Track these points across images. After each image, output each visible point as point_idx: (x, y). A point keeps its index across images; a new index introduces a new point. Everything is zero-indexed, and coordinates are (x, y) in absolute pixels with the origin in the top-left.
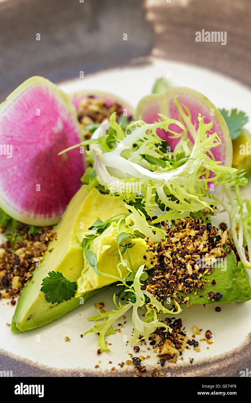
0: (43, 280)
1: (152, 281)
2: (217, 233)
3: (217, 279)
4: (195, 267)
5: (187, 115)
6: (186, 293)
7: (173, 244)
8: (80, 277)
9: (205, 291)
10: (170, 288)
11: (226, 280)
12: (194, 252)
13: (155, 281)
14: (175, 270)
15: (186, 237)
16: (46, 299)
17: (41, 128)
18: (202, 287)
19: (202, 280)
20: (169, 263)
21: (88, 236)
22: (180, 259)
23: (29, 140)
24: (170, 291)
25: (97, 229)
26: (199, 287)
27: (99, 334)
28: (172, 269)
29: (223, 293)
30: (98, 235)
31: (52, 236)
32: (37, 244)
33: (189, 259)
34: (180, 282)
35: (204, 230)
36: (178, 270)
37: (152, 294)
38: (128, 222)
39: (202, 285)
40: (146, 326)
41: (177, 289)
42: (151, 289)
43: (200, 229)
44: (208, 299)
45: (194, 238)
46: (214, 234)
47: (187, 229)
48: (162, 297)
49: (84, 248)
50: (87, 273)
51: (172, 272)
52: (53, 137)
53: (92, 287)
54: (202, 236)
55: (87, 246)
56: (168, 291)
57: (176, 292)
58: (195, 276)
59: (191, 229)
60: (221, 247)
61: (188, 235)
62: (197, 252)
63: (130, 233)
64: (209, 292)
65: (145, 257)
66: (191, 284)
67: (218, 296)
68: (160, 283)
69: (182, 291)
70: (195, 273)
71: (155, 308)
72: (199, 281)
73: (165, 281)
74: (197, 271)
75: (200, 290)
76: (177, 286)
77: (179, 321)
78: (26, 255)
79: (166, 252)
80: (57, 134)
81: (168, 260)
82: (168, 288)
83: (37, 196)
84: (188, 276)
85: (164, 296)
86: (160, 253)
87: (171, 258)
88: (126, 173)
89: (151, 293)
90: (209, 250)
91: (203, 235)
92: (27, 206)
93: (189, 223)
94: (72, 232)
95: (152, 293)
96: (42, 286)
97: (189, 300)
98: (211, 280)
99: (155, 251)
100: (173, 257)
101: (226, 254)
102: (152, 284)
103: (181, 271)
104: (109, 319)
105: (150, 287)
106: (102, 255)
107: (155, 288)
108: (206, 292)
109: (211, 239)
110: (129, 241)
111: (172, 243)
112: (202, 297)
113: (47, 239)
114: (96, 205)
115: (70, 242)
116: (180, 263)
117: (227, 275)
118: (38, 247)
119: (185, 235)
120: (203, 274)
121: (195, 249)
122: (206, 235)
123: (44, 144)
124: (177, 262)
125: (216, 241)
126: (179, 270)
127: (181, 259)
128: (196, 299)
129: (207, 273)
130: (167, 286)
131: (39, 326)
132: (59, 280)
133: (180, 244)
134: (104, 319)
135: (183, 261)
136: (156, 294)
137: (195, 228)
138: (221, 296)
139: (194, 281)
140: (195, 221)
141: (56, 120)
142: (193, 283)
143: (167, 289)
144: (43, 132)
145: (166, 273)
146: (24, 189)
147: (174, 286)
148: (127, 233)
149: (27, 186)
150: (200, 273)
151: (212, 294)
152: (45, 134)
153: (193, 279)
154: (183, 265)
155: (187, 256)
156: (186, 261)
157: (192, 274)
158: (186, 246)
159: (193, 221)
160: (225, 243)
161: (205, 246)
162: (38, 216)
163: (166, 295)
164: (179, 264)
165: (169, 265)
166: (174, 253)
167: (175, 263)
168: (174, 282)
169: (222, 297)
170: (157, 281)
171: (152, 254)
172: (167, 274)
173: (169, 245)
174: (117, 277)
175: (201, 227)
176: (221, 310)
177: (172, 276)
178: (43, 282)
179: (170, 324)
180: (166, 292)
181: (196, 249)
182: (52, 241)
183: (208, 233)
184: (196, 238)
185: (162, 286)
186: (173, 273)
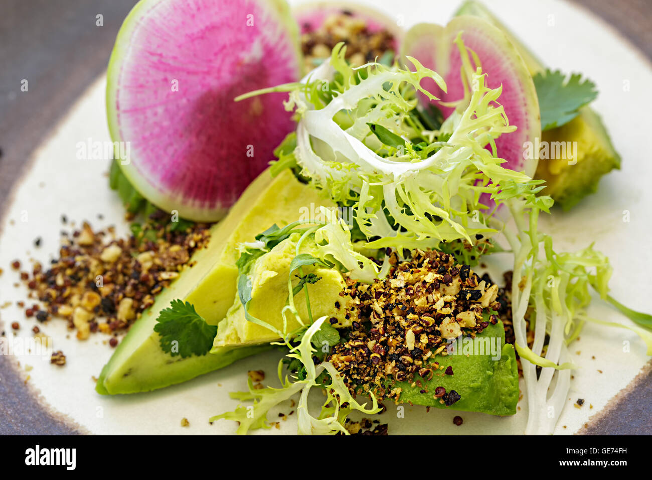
0: (161, 312)
1: (343, 349)
2: (476, 286)
3: (456, 367)
4: (421, 338)
5: (475, 68)
6: (397, 381)
7: (392, 291)
8: (225, 319)
9: (432, 383)
10: (371, 367)
11: (473, 371)
12: (426, 312)
13: (349, 349)
14: (385, 336)
15: (417, 283)
16: (161, 346)
17: (216, 49)
18: (428, 376)
19: (430, 362)
20: (377, 323)
21: (250, 250)
22: (397, 318)
23: (192, 67)
24: (372, 373)
25: (268, 240)
26: (421, 374)
27: (239, 423)
28: (380, 334)
29: (464, 393)
30: (266, 251)
31: (202, 241)
32: (175, 248)
33: (414, 322)
34: (391, 360)
35: (454, 276)
36: (391, 338)
37: (339, 371)
38: (318, 238)
39: (428, 372)
40: (315, 426)
41: (384, 371)
42: (338, 362)
43: (448, 272)
44: (433, 399)
45: (431, 287)
46: (469, 287)
47: (422, 269)
48: (356, 379)
49: (241, 269)
50: (236, 315)
51: (379, 339)
52: (238, 69)
53: (239, 339)
54: (448, 285)
55: (245, 267)
56: (368, 370)
57: (380, 376)
58: (418, 353)
59: (430, 270)
60: (478, 311)
61: (422, 280)
62: (431, 311)
63: (318, 256)
64: (438, 386)
65: (338, 305)
66: (408, 366)
67: (452, 397)
68: (355, 355)
69: (391, 376)
70: (419, 349)
71: (338, 396)
72: (425, 364)
73: (363, 352)
74: (424, 345)
75: (421, 379)
76: (384, 365)
77: (383, 428)
78: (154, 264)
79: (375, 303)
80: (248, 65)
81: (376, 316)
82: (367, 366)
83: (191, 167)
84: (406, 352)
85: (358, 378)
86: (366, 302)
87: (382, 315)
88: (338, 152)
89: (337, 369)
90: (456, 312)
91: (450, 284)
92: (172, 180)
93: (428, 259)
94: (231, 239)
95: (339, 369)
96: (158, 322)
97: (401, 393)
98: (446, 365)
99: (357, 297)
100: (386, 314)
101: (485, 325)
102: (342, 354)
103: (397, 340)
104: (262, 402)
105: (338, 359)
106: (260, 287)
107: (345, 362)
108: (433, 386)
109: (463, 294)
110: (313, 271)
111: (391, 289)
112: (424, 394)
113: (192, 244)
114: (287, 200)
115: (223, 255)
116: (397, 325)
117: (477, 362)
118: (174, 255)
119: (417, 278)
120: (433, 353)
121: (428, 306)
122: (455, 286)
123: (218, 78)
124: (393, 324)
125: (470, 298)
126: (393, 338)
127: (401, 319)
128: (414, 395)
129: (441, 352)
130: (368, 361)
131: (143, 391)
132: (190, 317)
133: (403, 293)
134: (255, 400)
135: (403, 323)
136: (347, 372)
137: (438, 269)
138: (457, 398)
139: (416, 362)
140: (441, 257)
141: (251, 41)
142: (412, 364)
143: (366, 368)
144: (220, 57)
145: (369, 340)
146: (171, 150)
147: (378, 364)
148: (314, 256)
149: (176, 146)
150: (429, 349)
151: (442, 391)
152: (223, 61)
153: (414, 358)
154: (401, 331)
155: (410, 316)
156: (407, 324)
157: (413, 349)
158: (414, 298)
159: (437, 257)
160: (490, 306)
161: (447, 304)
162: (190, 201)
163: (362, 378)
164: (396, 327)
165: (377, 326)
166: (389, 306)
167: (389, 324)
168: (379, 356)
169: (459, 399)
170: (352, 349)
171: (349, 300)
172: (371, 340)
173: (383, 291)
174: (278, 329)
175: (451, 270)
176: (463, 422)
177: (378, 346)
178: (159, 315)
179: (368, 430)
180: (364, 372)
181: (430, 306)
182: (200, 248)
183: (460, 283)
184: (435, 286)
185: (358, 360)
186: (380, 341)
